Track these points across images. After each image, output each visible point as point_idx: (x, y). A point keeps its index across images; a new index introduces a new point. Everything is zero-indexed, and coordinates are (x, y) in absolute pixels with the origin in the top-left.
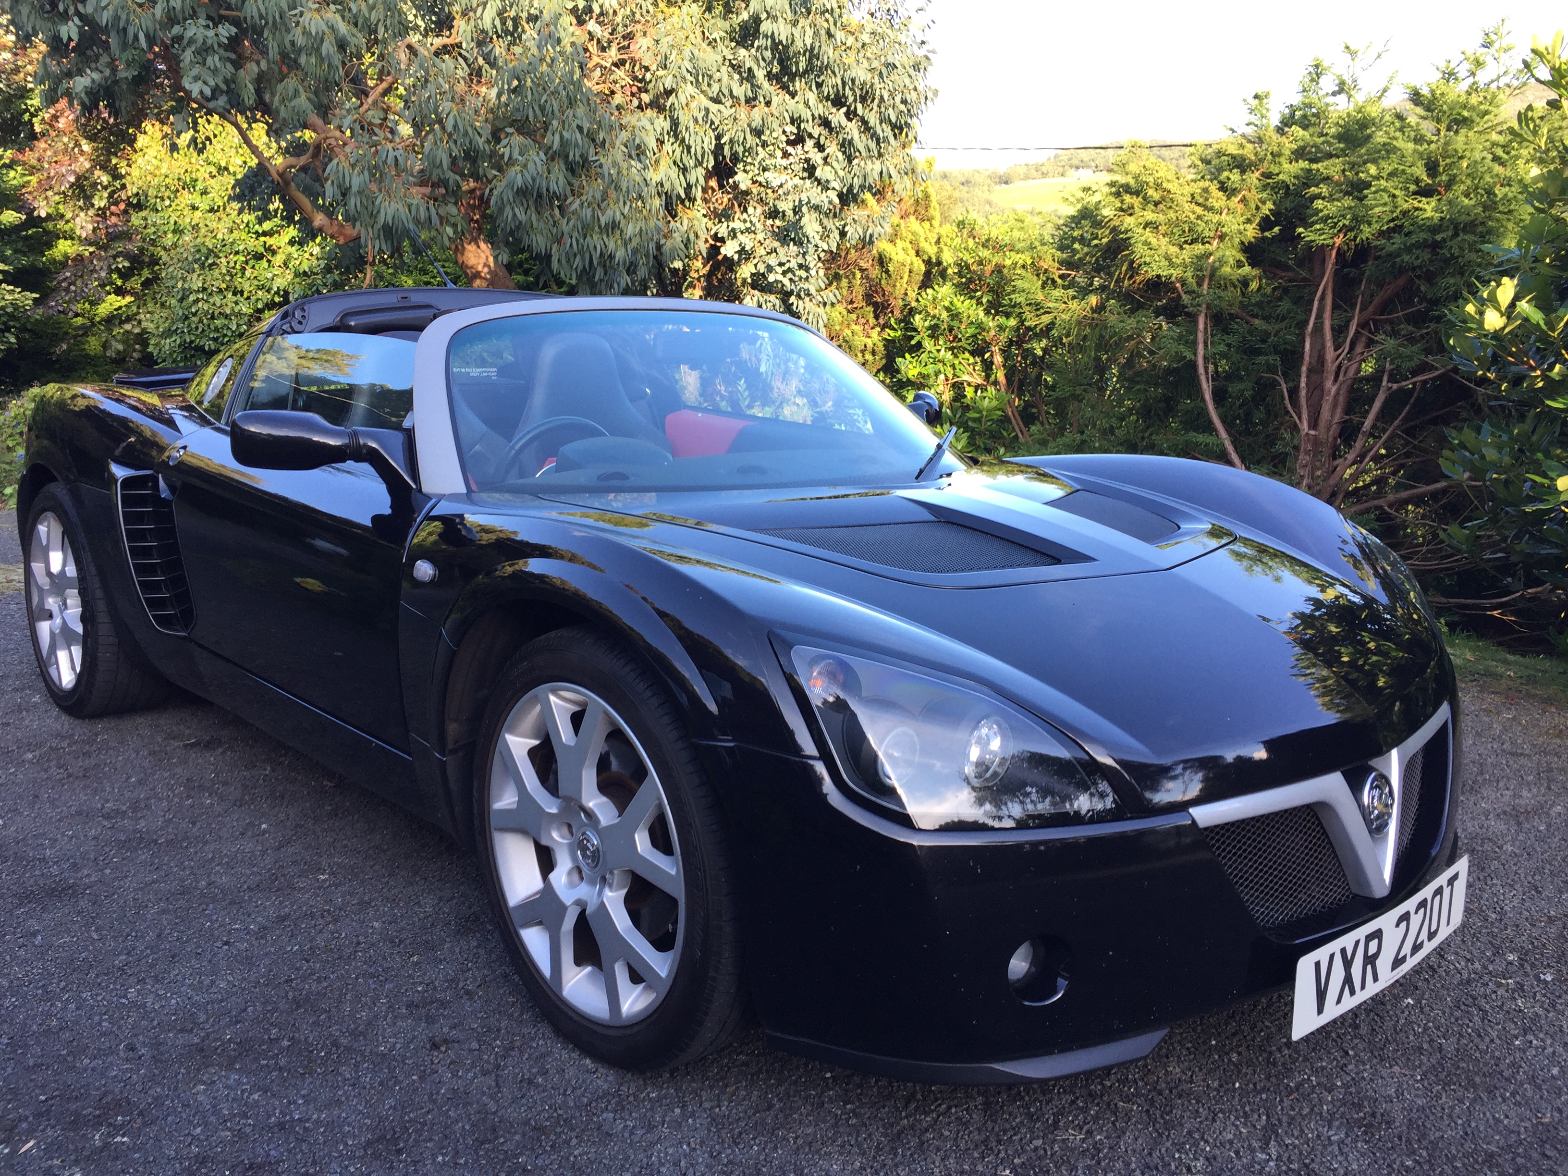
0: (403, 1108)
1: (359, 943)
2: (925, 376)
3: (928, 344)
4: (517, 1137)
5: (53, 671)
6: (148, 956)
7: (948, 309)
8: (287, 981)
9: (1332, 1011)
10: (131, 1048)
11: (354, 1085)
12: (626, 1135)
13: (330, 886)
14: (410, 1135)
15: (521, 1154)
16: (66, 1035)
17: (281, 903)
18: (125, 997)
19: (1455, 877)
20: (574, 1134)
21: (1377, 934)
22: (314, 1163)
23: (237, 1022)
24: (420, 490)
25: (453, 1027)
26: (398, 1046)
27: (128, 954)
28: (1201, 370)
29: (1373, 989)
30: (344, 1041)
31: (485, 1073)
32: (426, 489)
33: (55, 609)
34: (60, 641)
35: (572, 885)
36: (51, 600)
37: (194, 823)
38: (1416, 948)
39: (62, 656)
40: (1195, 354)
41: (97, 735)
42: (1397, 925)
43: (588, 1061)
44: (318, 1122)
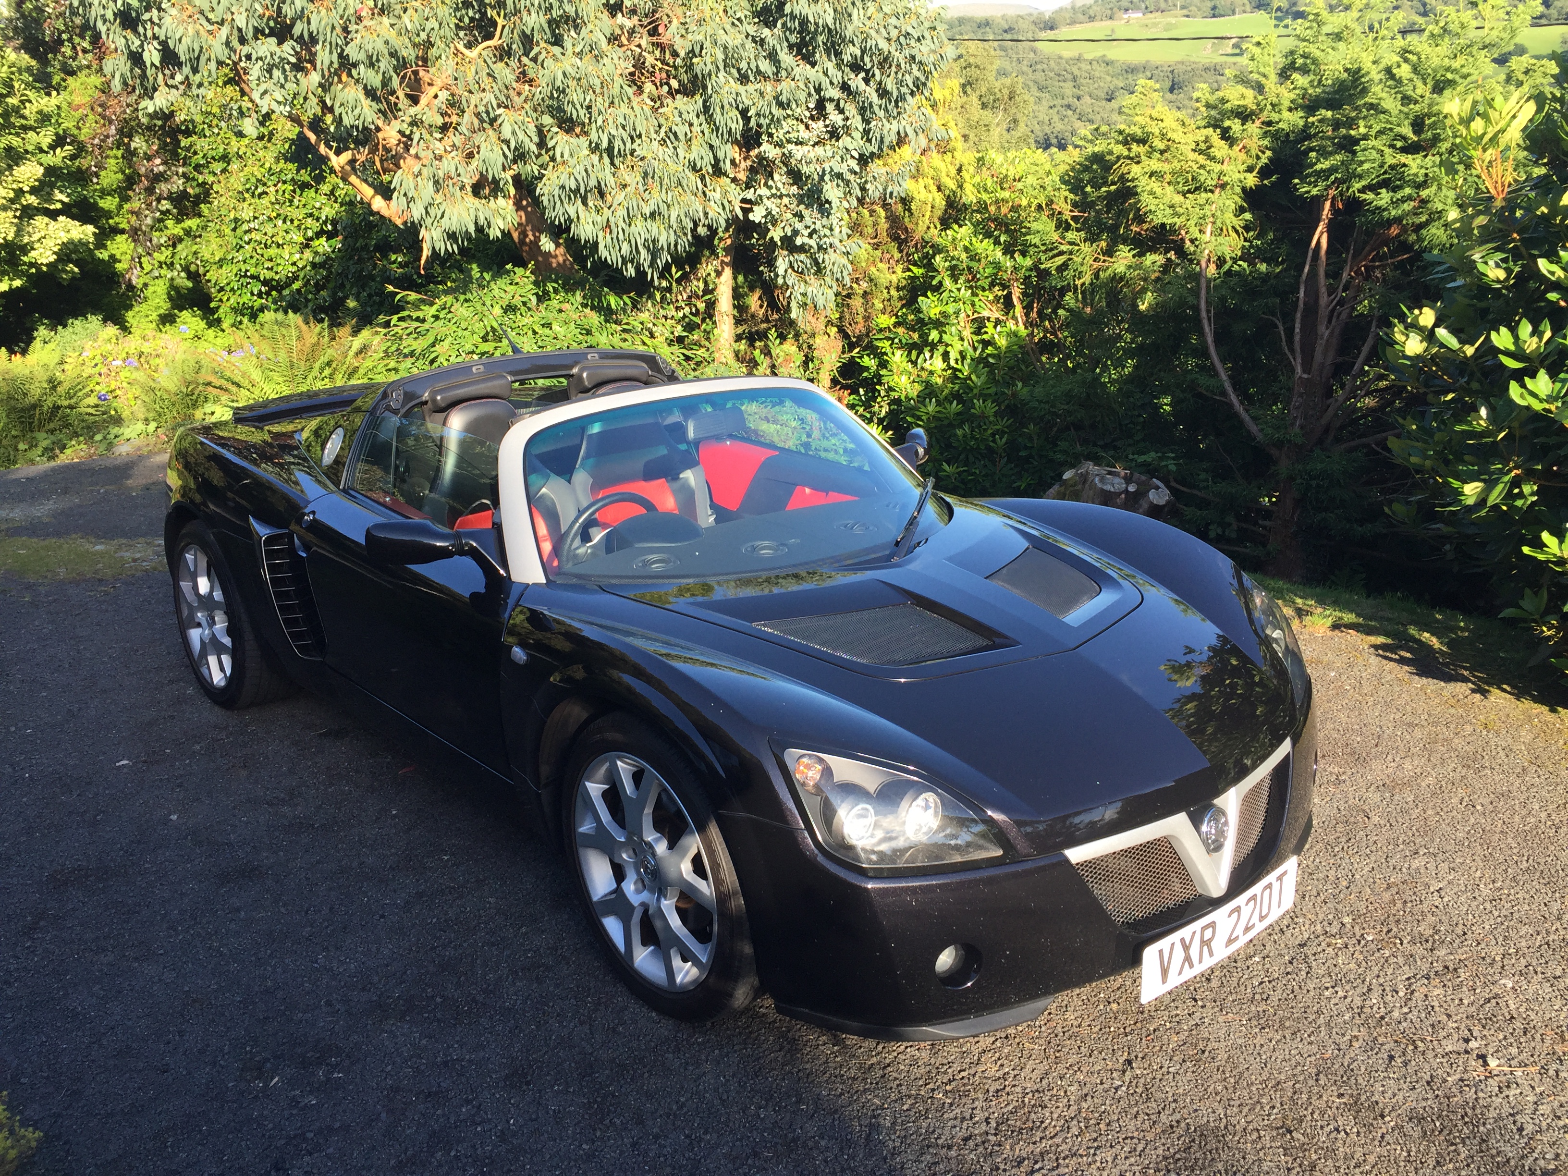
0: (528, 1051)
1: (480, 916)
2: (944, 314)
3: (948, 283)
4: (607, 1072)
5: (204, 670)
6: (327, 927)
7: (966, 249)
8: (431, 949)
9: (1175, 980)
10: (329, 1004)
11: (491, 1033)
12: (682, 1070)
13: (453, 865)
14: (534, 1071)
15: (611, 1084)
16: (280, 994)
17: (418, 881)
18: (316, 962)
19: (1285, 873)
20: (645, 1070)
21: (1213, 925)
22: (472, 1092)
23: (401, 983)
24: (510, 578)
25: (557, 986)
26: (519, 1002)
27: (312, 926)
28: (1204, 314)
29: (1209, 962)
30: (480, 998)
31: (582, 1023)
32: (514, 578)
33: (204, 622)
34: (209, 648)
35: (638, 892)
36: (199, 615)
37: (339, 809)
38: (1247, 929)
39: (212, 660)
40: (1199, 301)
41: (247, 726)
42: (1230, 916)
43: (654, 1014)
44: (470, 1062)
